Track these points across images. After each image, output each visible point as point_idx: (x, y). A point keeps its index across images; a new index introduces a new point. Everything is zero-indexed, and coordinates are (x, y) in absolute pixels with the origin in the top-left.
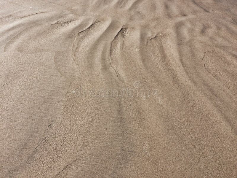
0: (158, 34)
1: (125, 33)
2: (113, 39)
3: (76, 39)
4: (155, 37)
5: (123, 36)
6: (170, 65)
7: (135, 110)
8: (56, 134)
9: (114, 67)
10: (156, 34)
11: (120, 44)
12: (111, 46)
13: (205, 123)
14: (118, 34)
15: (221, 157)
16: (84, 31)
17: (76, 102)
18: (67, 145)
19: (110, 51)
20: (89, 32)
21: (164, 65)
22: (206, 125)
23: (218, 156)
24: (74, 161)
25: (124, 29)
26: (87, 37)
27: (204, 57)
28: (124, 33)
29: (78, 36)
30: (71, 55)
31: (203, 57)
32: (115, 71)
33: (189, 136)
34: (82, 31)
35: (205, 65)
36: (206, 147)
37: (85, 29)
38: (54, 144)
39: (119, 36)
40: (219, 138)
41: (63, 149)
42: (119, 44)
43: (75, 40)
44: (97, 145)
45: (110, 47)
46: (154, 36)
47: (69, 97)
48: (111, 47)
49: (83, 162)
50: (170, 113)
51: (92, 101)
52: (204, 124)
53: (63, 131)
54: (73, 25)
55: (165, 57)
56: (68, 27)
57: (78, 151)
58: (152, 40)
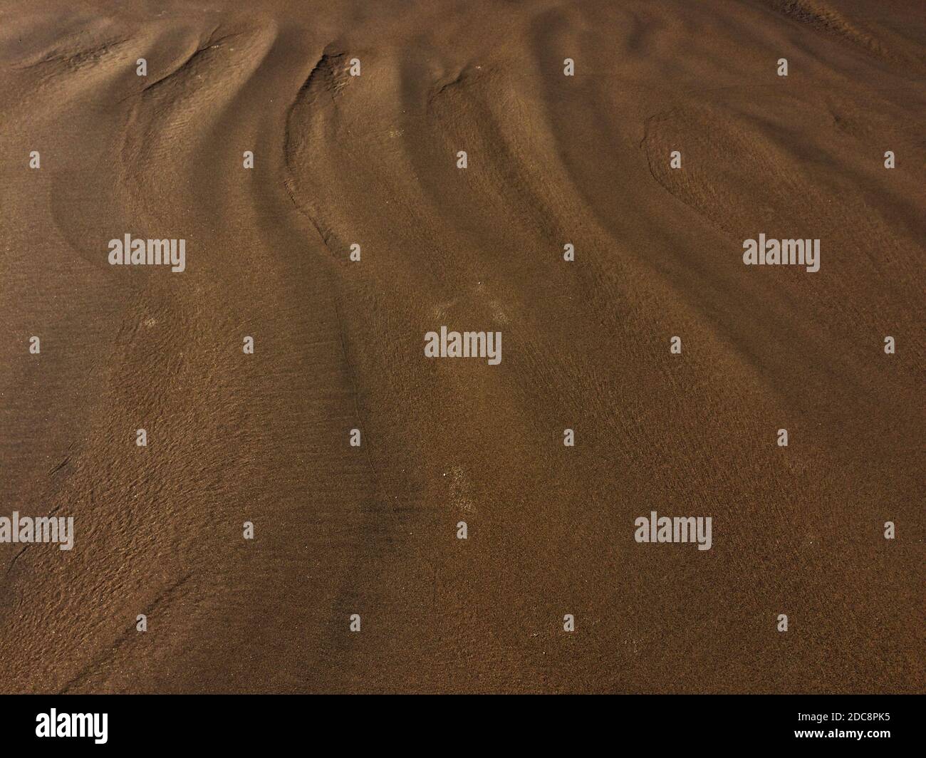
0: (468, 67)
1: (339, 74)
2: (293, 98)
3: (134, 113)
4: (459, 80)
5: (331, 84)
6: (524, 179)
7: (407, 359)
8: (95, 493)
9: (309, 207)
10: (460, 68)
11: (321, 117)
12: (287, 128)
13: (665, 368)
14: (310, 79)
15: (728, 479)
16: (169, 81)
17: (162, 359)
18: (146, 526)
19: (285, 147)
20: (188, 84)
21: (503, 181)
22: (670, 377)
23: (719, 476)
24: (182, 581)
25: (335, 60)
26: (183, 101)
27: (645, 137)
28: (335, 74)
29: (143, 100)
30: (120, 178)
31: (642, 137)
32: (315, 224)
33: (611, 422)
34: (160, 82)
35: (653, 164)
36: (673, 452)
37: (170, 70)
38: (92, 531)
39: (314, 88)
40: (719, 414)
41: (132, 545)
42: (319, 121)
43: (132, 120)
44: (271, 508)
45: (283, 131)
46: (455, 76)
47: (133, 345)
48: (287, 133)
49: (219, 578)
50: (538, 352)
51: (232, 347)
52: (661, 372)
53: (125, 475)
54: (117, 60)
55: (504, 149)
56: (96, 70)
57: (194, 542)
58: (450, 91)
